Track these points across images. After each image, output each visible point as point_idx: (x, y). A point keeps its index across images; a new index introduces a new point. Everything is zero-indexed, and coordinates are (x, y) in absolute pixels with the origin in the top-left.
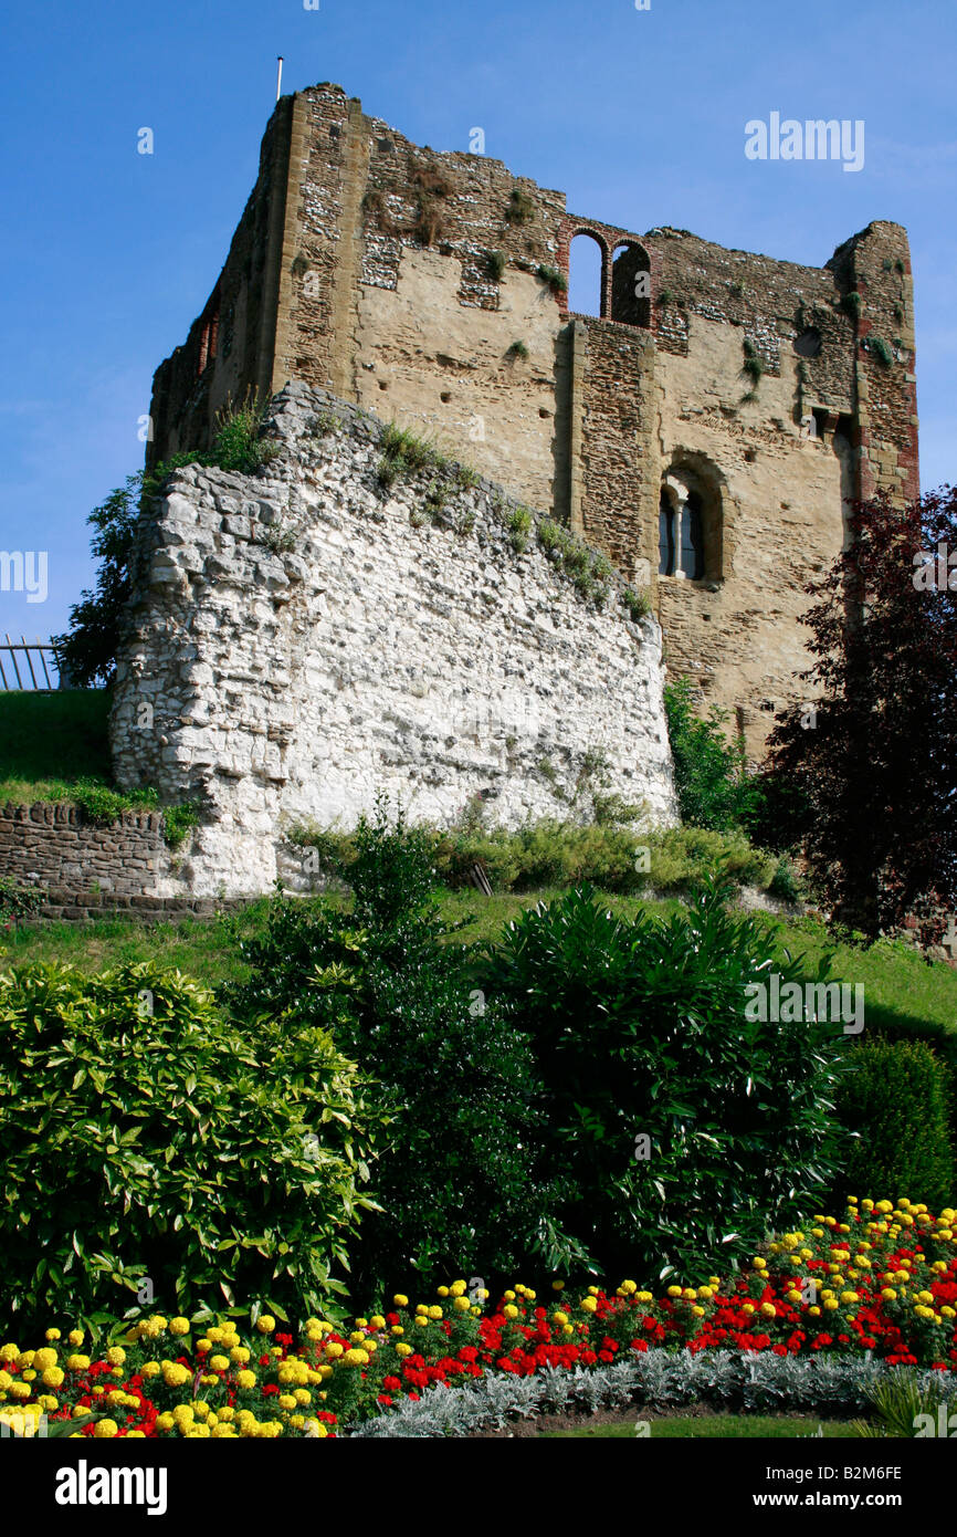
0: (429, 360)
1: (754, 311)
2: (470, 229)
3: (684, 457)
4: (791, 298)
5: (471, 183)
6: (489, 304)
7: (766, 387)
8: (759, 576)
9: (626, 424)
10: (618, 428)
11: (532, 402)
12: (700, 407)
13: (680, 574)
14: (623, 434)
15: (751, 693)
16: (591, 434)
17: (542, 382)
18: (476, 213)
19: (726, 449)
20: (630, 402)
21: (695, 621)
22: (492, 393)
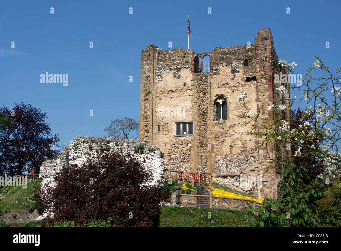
0: (169, 92)
1: (234, 60)
2: (175, 64)
3: (219, 96)
4: (242, 54)
5: (175, 54)
6: (179, 77)
7: (236, 76)
8: (235, 117)
9: (205, 94)
10: (203, 95)
11: (188, 94)
12: (222, 85)
13: (221, 119)
14: (204, 96)
15: (233, 142)
16: (198, 98)
17: (189, 89)
18: (176, 60)
19: (228, 92)
20: (206, 89)
21: (221, 129)
22: (180, 94)
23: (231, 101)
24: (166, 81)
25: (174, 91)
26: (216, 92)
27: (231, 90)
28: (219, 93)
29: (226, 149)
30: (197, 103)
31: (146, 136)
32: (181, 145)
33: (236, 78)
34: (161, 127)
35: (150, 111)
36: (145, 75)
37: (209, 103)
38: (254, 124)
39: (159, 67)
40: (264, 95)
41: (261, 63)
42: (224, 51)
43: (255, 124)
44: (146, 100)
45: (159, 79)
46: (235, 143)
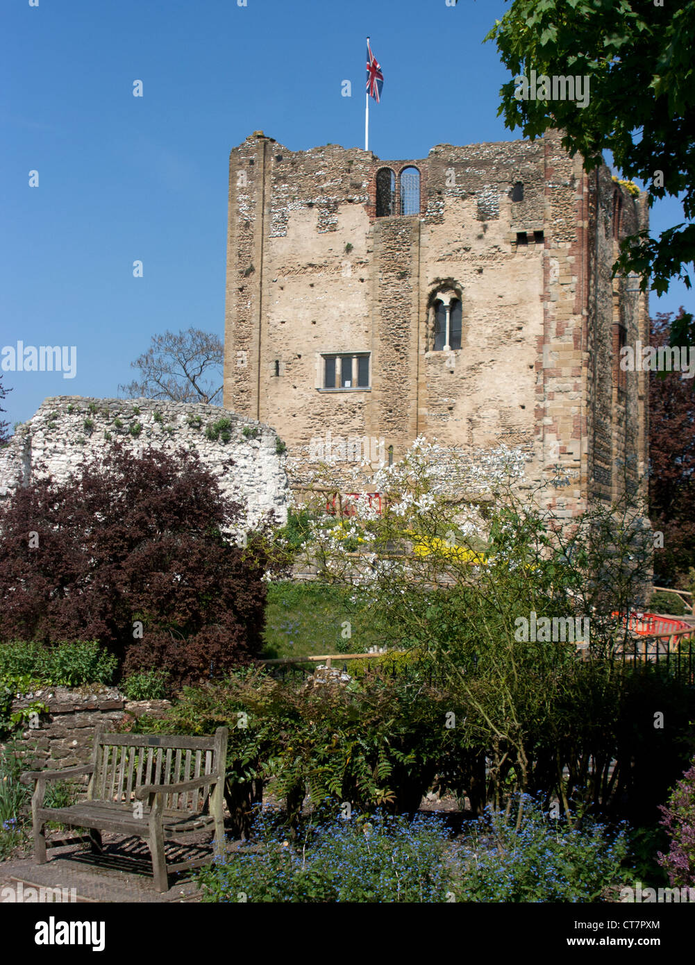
0: (305, 268)
1: (484, 183)
2: (322, 190)
3: (443, 283)
4: (507, 166)
5: (322, 163)
6: (333, 228)
7: (490, 227)
8: (483, 342)
9: (403, 276)
10: (399, 279)
11: (357, 276)
12: (450, 251)
13: (447, 347)
14: (402, 281)
15: (477, 410)
16: (384, 287)
17: (361, 263)
18: (325, 179)
19: (465, 272)
20: (405, 262)
21: (445, 375)
22: (336, 276)
23: (474, 297)
24: (298, 237)
25: (320, 267)
26: (434, 271)
27: (475, 267)
28: (443, 276)
29: (456, 429)
30: (380, 301)
31: (242, 391)
32: (335, 417)
33: (488, 235)
34: (282, 366)
35: (253, 320)
36: (238, 220)
37: (415, 302)
38: (533, 363)
39: (278, 198)
40: (562, 284)
41: (559, 194)
42: (458, 157)
43: (536, 362)
44: (241, 290)
45: (278, 233)
46: (481, 414)
